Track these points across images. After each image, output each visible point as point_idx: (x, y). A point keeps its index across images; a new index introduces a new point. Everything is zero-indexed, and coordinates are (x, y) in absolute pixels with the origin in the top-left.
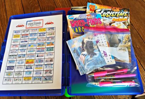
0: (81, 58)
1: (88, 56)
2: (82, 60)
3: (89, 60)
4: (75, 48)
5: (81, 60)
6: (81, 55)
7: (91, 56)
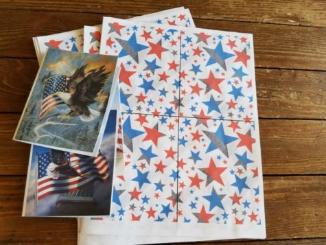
0: (45, 102)
1: (64, 108)
2: (44, 108)
3: (59, 117)
4: (53, 73)
5: (42, 107)
6: (51, 96)
7: (72, 111)
